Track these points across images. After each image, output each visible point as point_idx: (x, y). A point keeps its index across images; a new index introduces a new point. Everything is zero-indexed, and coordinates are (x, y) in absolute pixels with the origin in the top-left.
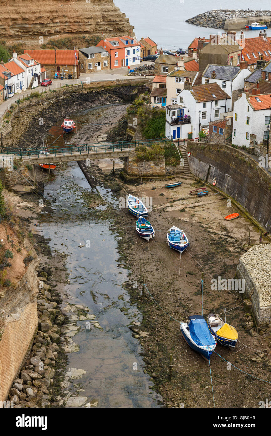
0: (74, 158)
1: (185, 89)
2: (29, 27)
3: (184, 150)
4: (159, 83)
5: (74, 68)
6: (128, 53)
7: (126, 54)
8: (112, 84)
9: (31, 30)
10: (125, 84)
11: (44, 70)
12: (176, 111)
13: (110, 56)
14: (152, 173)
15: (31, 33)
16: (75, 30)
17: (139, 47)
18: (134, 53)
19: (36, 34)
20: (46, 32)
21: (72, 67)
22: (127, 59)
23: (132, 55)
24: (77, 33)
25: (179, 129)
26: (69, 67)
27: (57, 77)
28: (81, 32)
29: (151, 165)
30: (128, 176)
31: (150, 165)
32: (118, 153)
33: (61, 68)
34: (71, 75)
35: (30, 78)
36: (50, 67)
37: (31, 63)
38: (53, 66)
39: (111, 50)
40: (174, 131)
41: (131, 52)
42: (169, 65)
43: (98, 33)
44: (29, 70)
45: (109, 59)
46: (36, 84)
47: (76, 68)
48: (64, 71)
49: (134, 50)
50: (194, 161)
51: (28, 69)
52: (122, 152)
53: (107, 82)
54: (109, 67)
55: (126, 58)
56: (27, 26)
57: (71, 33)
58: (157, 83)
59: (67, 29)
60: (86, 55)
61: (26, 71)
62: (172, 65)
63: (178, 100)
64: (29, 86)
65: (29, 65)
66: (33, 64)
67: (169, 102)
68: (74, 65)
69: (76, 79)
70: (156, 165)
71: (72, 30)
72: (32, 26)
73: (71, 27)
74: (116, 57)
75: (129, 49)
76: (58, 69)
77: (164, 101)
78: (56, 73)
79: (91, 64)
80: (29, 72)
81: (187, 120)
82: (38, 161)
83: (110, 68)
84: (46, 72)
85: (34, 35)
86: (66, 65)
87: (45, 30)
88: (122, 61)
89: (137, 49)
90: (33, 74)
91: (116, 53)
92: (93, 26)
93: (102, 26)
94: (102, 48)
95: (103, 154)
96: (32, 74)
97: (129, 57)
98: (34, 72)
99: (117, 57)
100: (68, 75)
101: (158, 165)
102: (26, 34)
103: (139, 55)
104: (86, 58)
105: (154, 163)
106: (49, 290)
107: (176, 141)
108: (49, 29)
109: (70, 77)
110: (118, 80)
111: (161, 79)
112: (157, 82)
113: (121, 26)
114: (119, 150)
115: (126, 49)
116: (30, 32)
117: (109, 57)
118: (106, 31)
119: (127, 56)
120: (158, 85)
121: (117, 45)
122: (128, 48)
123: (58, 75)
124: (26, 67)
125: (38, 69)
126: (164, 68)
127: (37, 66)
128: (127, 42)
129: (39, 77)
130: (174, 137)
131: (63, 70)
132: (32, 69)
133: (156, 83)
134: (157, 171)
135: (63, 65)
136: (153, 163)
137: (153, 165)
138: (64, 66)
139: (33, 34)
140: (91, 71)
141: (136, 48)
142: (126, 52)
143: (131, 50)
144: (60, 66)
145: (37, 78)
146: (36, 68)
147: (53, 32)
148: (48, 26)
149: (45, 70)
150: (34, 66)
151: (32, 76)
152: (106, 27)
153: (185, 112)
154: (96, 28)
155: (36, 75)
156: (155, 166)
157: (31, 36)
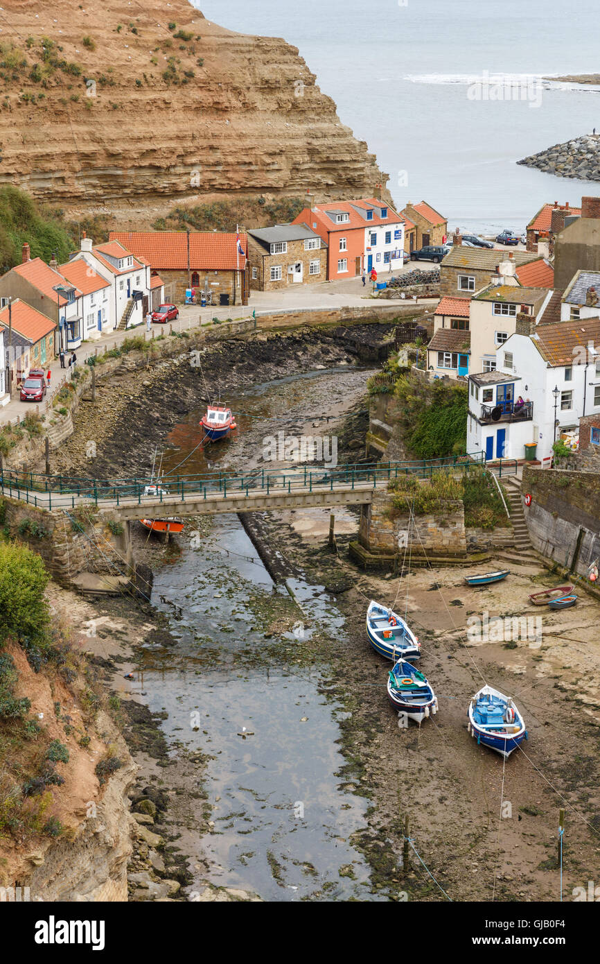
0: (230, 504)
1: (519, 332)
2: (123, 176)
3: (515, 489)
4: (450, 316)
5: (235, 279)
6: (374, 242)
7: (367, 243)
8: (330, 318)
9: (127, 182)
10: (365, 318)
11: (158, 281)
12: (494, 387)
13: (328, 249)
14: (430, 547)
15: (127, 191)
16: (239, 182)
17: (401, 227)
18: (388, 240)
19: (140, 191)
20: (165, 188)
21: (229, 276)
22: (370, 257)
23: (381, 247)
24: (244, 189)
25: (501, 434)
26: (222, 276)
27: (191, 299)
28: (253, 187)
29: (429, 525)
30: (368, 555)
31: (425, 526)
32: (344, 493)
33: (202, 278)
34: (227, 296)
35: (124, 301)
36: (173, 274)
37: (126, 265)
38: (182, 273)
39: (329, 233)
40: (490, 440)
41: (381, 238)
42: (476, 272)
43: (298, 190)
44: (121, 283)
45: (324, 255)
46: (136, 317)
47: (239, 278)
48: (210, 286)
49: (388, 235)
50: (539, 517)
51: (119, 279)
52: (353, 492)
53: (318, 313)
54: (324, 277)
55: (367, 254)
56: (119, 172)
57: (230, 190)
58: (446, 318)
59: (219, 180)
60: (266, 246)
61: (113, 285)
62: (484, 273)
63: (500, 360)
64: (119, 321)
65: (121, 270)
66: (131, 267)
67: (475, 366)
68: (235, 271)
69: (239, 304)
70: (440, 527)
71: (231, 183)
72: (132, 173)
73: (230, 175)
74: (341, 251)
75: (375, 230)
76: (195, 278)
77: (464, 361)
78: (190, 290)
79: (278, 268)
80: (122, 288)
81: (522, 412)
82: (139, 511)
83: (327, 279)
84: (163, 288)
85: (136, 195)
86: (214, 270)
87: (162, 183)
88: (358, 260)
90: (131, 293)
91: (343, 242)
92: (286, 174)
93: (307, 174)
94: (308, 227)
95: (304, 496)
96: (129, 291)
97: (374, 251)
98: (134, 287)
99: (345, 250)
100: (218, 294)
101: (448, 527)
102: (117, 193)
103: (400, 245)
104: (264, 253)
105: (437, 522)
106: (160, 849)
107: (494, 466)
108: (174, 181)
109: (225, 300)
110: (347, 310)
111: (456, 308)
112: (447, 315)
113: (357, 174)
114: (347, 487)
115: (367, 231)
116: (125, 187)
117: (325, 251)
118: (316, 185)
119: (369, 249)
120: (448, 321)
121: (346, 221)
122: (372, 229)
123: (193, 294)
124: (113, 275)
125: (142, 280)
126: (464, 280)
127: (142, 273)
128: (370, 215)
129: (145, 300)
130: (489, 455)
131: (206, 283)
132: (129, 281)
133: (444, 316)
134: (445, 542)
135: (207, 271)
136: (433, 520)
137: (434, 525)
138: (210, 273)
139: (132, 192)
140: (277, 286)
141: (392, 228)
142: (367, 237)
143: (381, 233)
144: (199, 273)
145: (140, 302)
146: (138, 278)
147: (183, 187)
148: (171, 174)
149: (161, 283)
150: (135, 273)
151: (129, 296)
152: (318, 176)
153: (519, 393)
154: (292, 179)
155: (137, 295)
156: (440, 529)
157: (127, 196)
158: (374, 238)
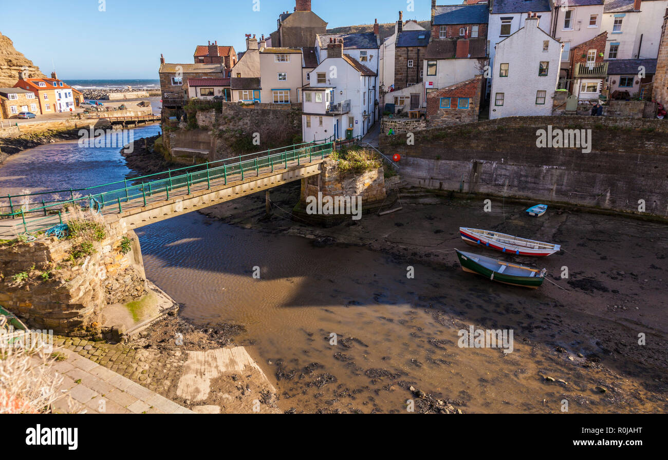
4: (200, 86)
6: (60, 97)
7: (58, 97)
12: (329, 92)
13: (39, 98)
14: (366, 198)
17: (70, 91)
18: (66, 97)
22: (60, 104)
23: (64, 101)
29: (365, 182)
31: (362, 182)
39: (37, 91)
41: (63, 95)
49: (66, 94)
54: (39, 113)
55: (58, 102)
70: (371, 181)
74: (45, 100)
75: (60, 91)
79: (15, 107)
88: (54, 105)
89: (69, 93)
91: (45, 95)
94: (25, 89)
97: (61, 101)
99: (47, 100)
101: (375, 181)
103: (71, 99)
104: (5, 99)
105: (369, 177)
112: (198, 86)
115: (56, 91)
117: (37, 99)
119: (59, 100)
121: (44, 85)
122: (58, 90)
134: (375, 193)
136: (367, 177)
137: (368, 181)
141: (67, 91)
142: (57, 94)
143: (62, 93)
156: (371, 183)
158: (60, 94)
